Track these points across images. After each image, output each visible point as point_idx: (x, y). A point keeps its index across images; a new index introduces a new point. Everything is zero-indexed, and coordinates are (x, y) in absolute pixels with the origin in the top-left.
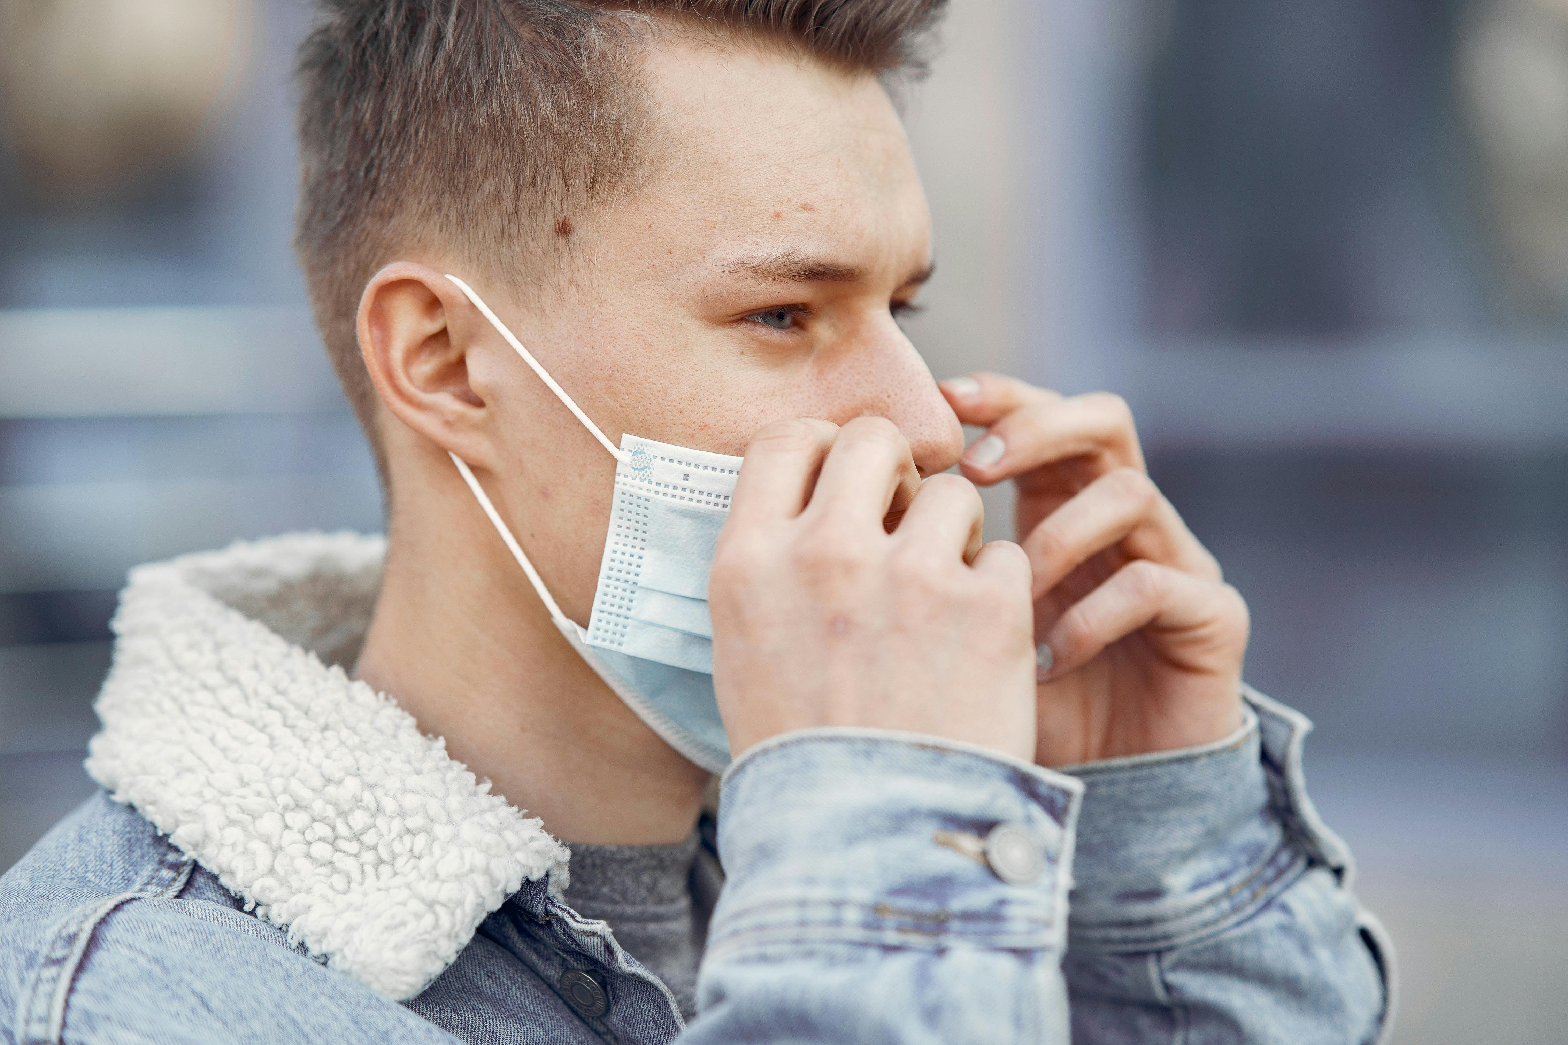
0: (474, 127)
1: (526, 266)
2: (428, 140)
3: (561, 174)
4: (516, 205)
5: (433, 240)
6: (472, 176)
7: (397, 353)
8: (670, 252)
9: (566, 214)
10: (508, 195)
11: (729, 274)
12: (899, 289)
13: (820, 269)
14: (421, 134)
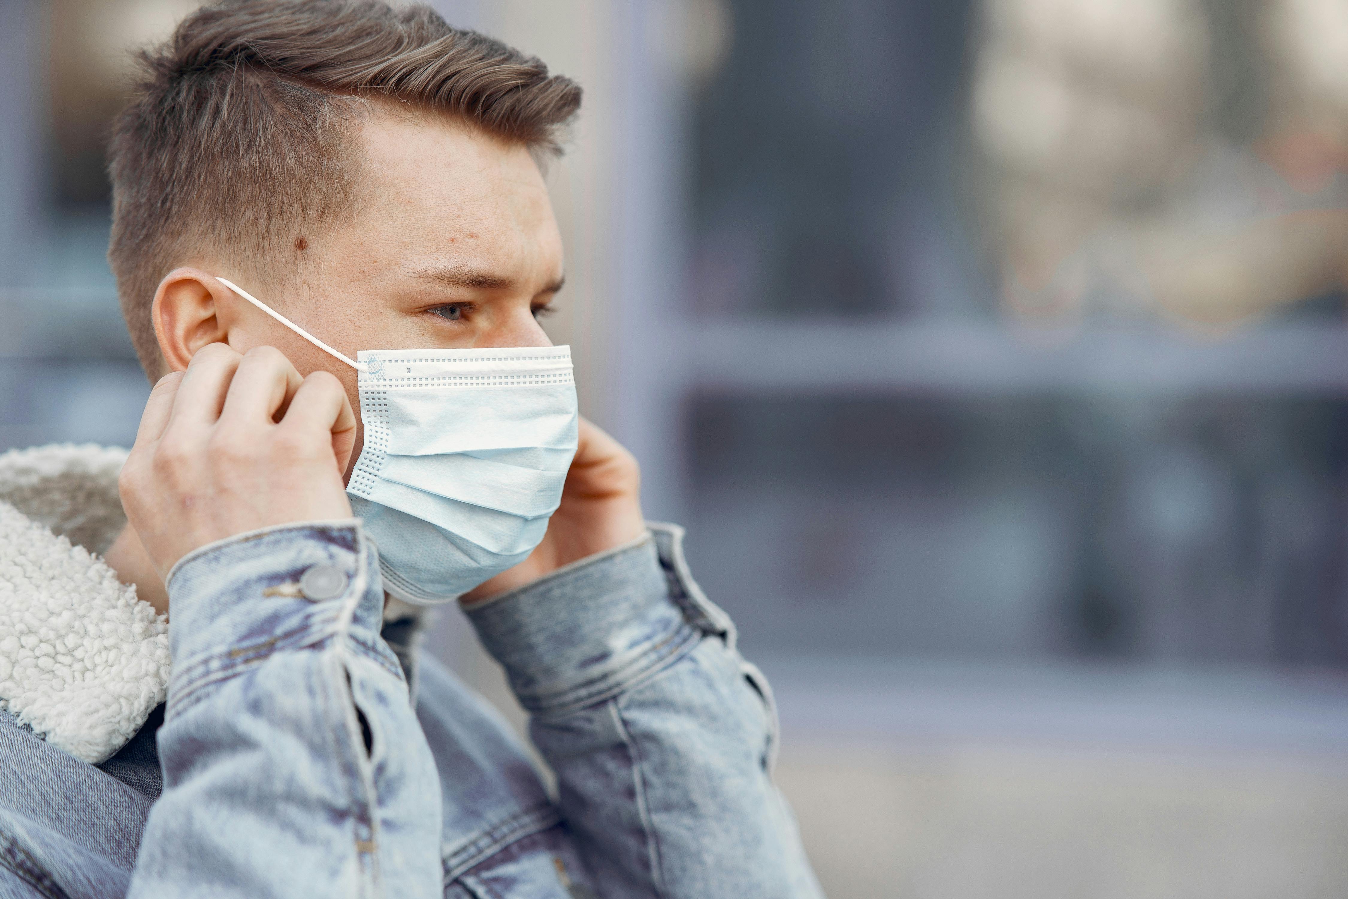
0: (240, 173)
1: (274, 271)
2: (207, 182)
3: (300, 207)
4: (268, 228)
5: (209, 252)
6: (238, 206)
7: (180, 331)
8: (375, 262)
9: (303, 234)
10: (262, 221)
11: (417, 279)
12: (537, 295)
13: (481, 279)
14: (202, 178)
